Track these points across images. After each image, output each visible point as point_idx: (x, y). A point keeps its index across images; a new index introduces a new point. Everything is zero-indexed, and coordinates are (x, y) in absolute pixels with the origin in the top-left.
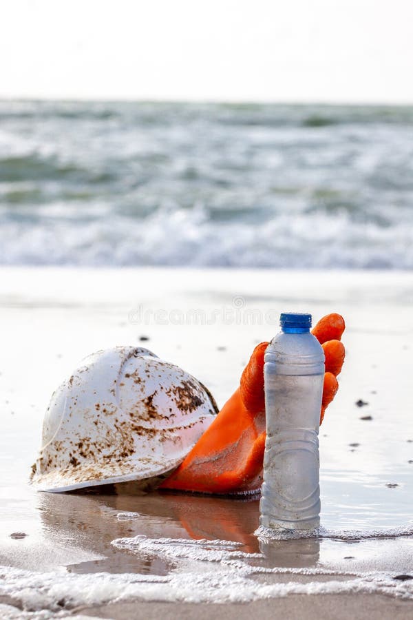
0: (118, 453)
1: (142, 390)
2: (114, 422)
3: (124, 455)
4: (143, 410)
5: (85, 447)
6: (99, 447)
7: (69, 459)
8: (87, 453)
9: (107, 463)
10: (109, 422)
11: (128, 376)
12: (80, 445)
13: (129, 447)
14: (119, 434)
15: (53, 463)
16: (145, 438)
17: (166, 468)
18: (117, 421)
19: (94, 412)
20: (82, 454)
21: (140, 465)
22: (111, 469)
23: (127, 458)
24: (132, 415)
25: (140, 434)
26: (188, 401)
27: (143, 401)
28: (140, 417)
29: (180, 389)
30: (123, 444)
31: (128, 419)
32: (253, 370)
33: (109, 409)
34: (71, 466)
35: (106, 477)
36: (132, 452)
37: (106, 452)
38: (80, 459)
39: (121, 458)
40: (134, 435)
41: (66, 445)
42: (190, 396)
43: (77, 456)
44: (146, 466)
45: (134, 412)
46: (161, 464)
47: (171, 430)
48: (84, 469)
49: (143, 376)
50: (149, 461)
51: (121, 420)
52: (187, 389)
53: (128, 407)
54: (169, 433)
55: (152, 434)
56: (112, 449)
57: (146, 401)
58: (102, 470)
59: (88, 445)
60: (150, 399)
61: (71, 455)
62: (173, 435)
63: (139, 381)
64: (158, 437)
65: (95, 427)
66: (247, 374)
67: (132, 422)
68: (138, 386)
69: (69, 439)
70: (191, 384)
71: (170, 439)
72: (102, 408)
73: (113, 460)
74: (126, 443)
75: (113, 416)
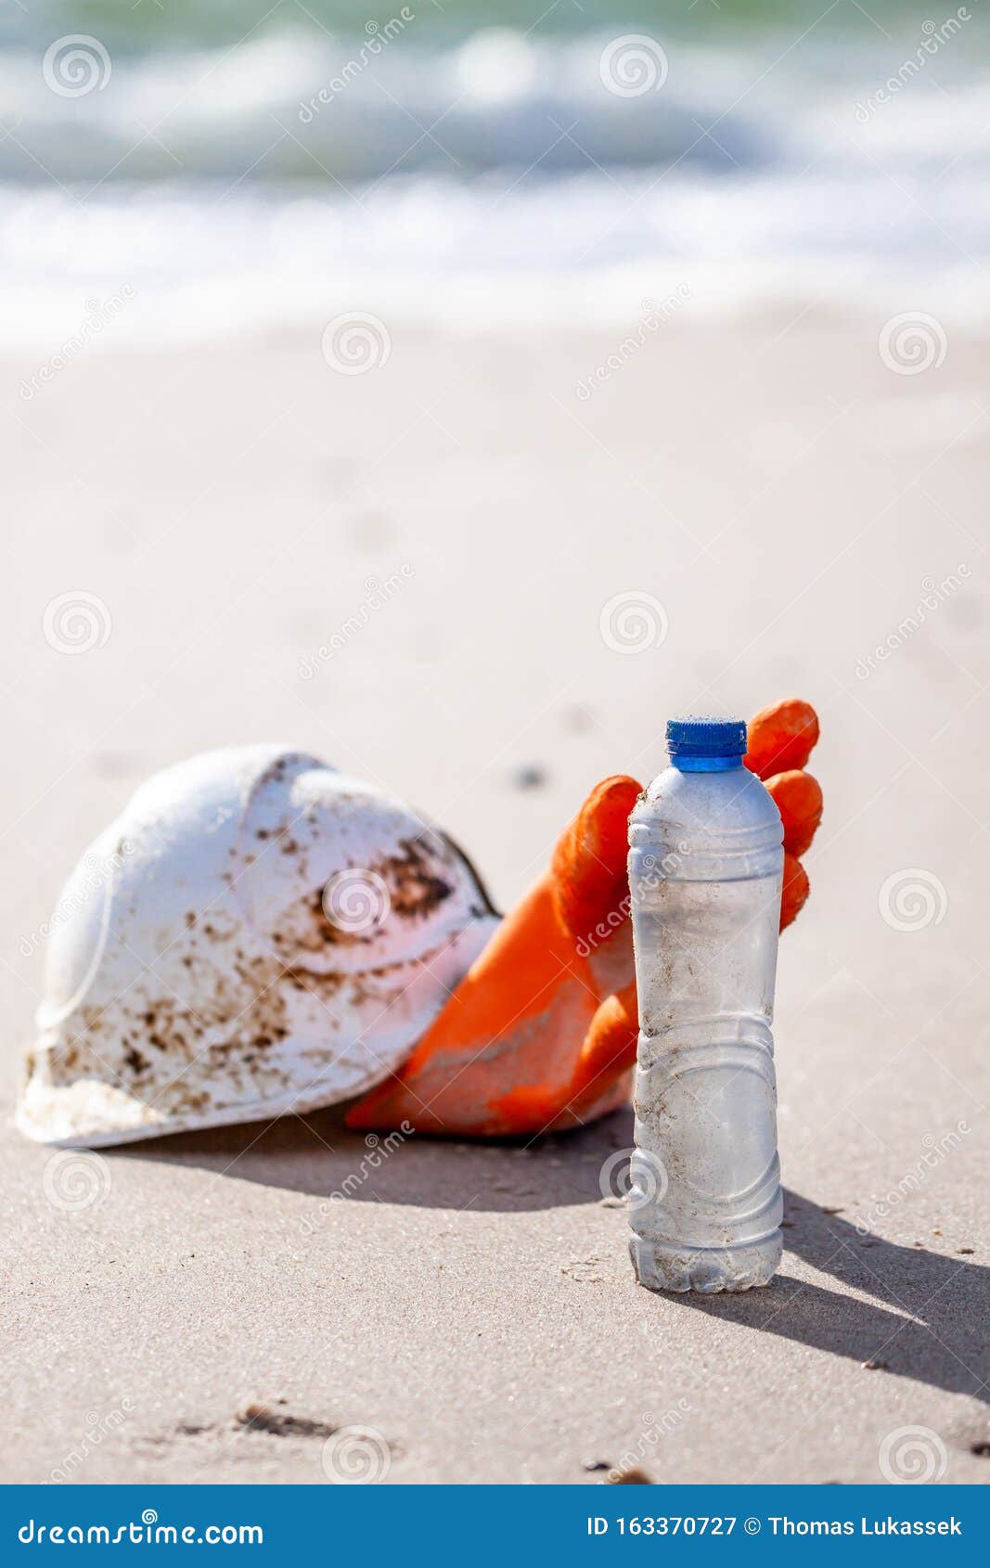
0: (246, 1037)
1: (301, 871)
2: (233, 959)
3: (262, 1042)
4: (305, 924)
5: (160, 1025)
6: (197, 1024)
7: (121, 1052)
8: (167, 1039)
9: (221, 1065)
10: (221, 959)
11: (263, 835)
12: (150, 1019)
13: (273, 1020)
14: (247, 991)
15: (82, 1061)
16: (313, 995)
17: (370, 1076)
18: (240, 955)
19: (182, 933)
20: (155, 1040)
21: (305, 1070)
22: (229, 1082)
23: (270, 1051)
24: (278, 938)
25: (300, 987)
26: (416, 892)
27: (305, 900)
28: (301, 944)
29: (395, 863)
30: (257, 1014)
31: (267, 950)
32: (588, 845)
33: (221, 926)
34: (128, 1072)
35: (221, 1106)
36: (281, 1033)
37: (216, 1035)
38: (150, 1054)
39: (255, 1051)
40: (287, 991)
41: (113, 1017)
42: (422, 879)
43: (142, 1046)
44: (321, 1074)
45: (283, 930)
46: (358, 1066)
47: (379, 973)
48: (161, 1081)
49: (301, 835)
50: (326, 1056)
51: (252, 953)
52: (413, 859)
53: (268, 917)
54: (372, 980)
55: (331, 986)
56: (232, 1027)
57: (314, 900)
58: (206, 1086)
59: (170, 1020)
60: (321, 894)
61: (125, 1043)
62: (386, 984)
63: (291, 848)
64: (347, 992)
65: (184, 972)
66: (572, 854)
67: (278, 958)
68: (291, 862)
69: (119, 1001)
70: (423, 844)
71: (377, 998)
72: (201, 922)
73: (235, 1056)
74: (268, 1013)
75: (232, 945)
